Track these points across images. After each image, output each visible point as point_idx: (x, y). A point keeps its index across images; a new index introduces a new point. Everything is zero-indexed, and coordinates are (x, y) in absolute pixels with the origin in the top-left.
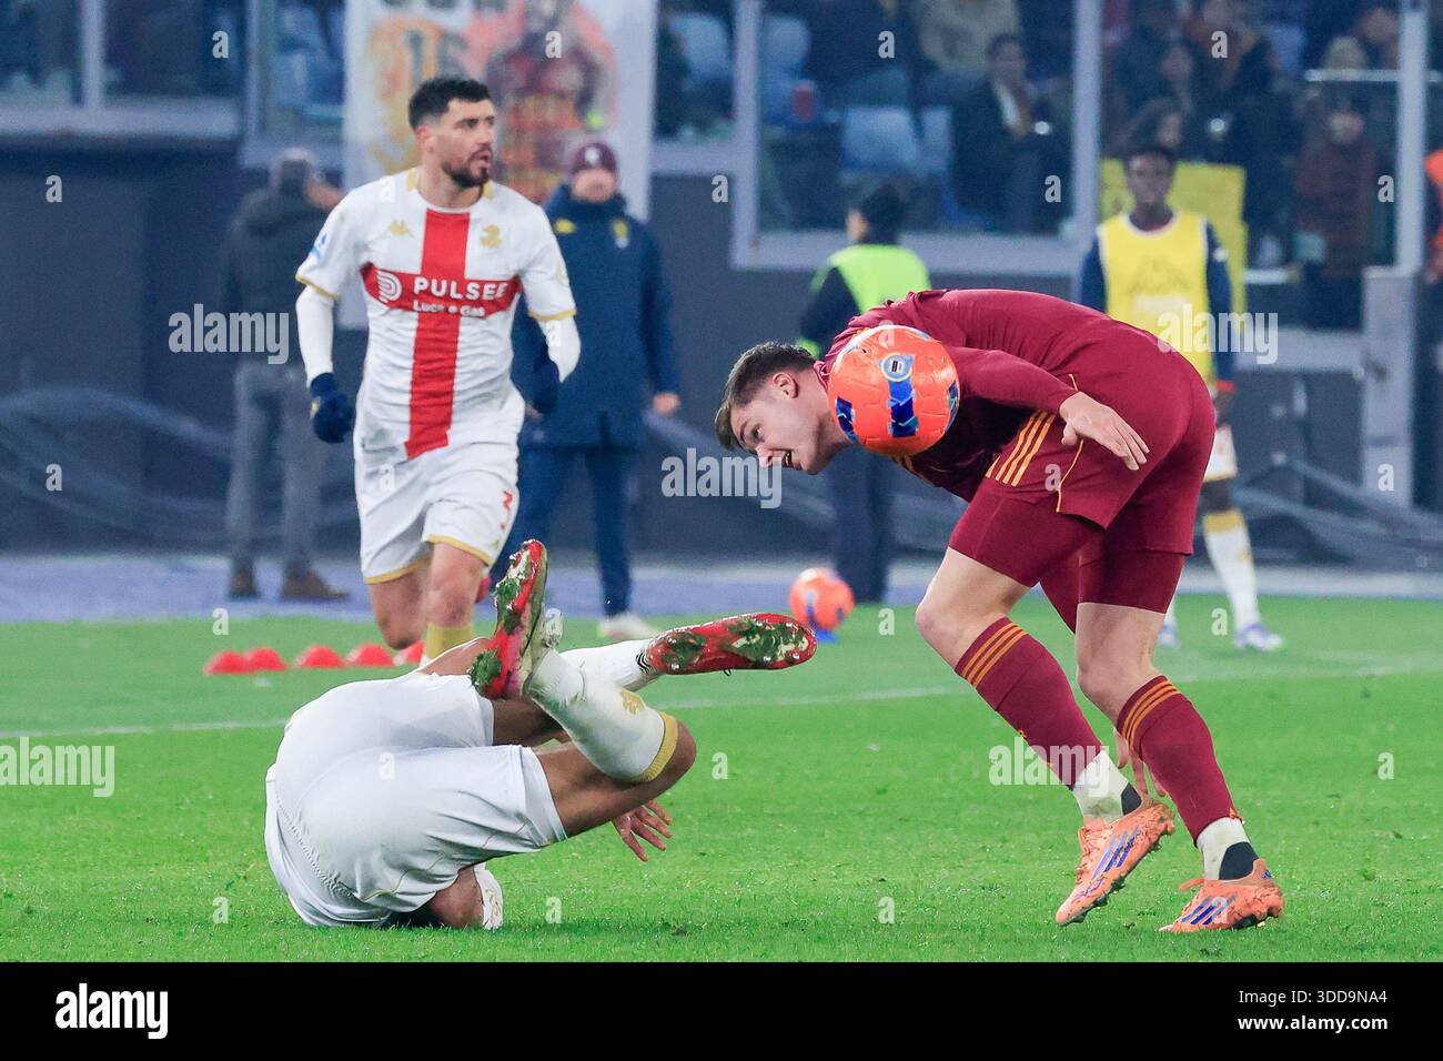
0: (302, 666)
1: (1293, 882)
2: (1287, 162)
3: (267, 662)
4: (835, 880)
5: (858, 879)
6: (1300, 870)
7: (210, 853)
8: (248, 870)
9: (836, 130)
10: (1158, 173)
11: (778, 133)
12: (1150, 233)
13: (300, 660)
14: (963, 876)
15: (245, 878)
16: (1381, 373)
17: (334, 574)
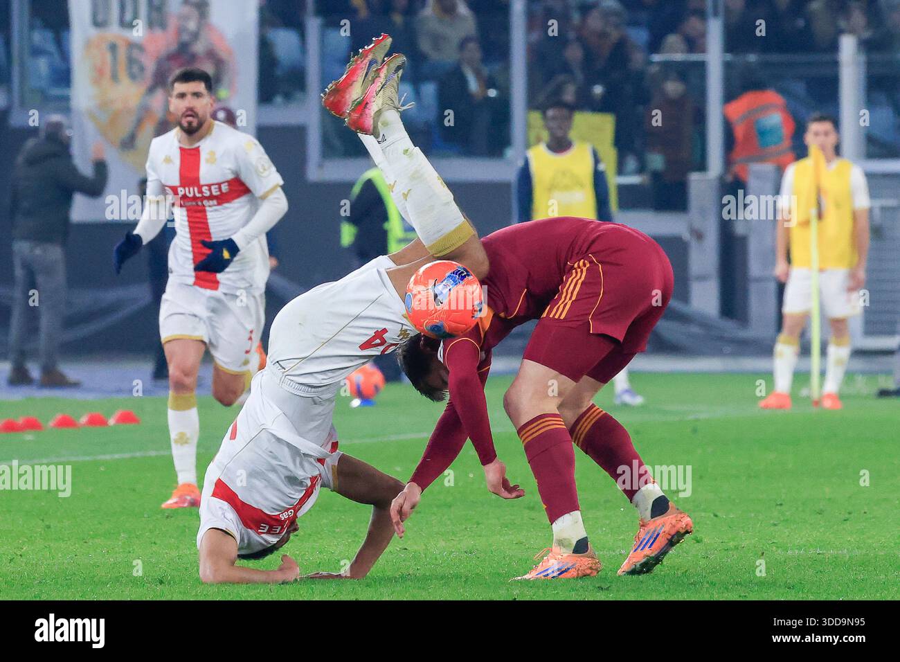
0: (53, 427)
3: (32, 425)
10: (563, 118)
12: (559, 154)
13: (51, 423)
14: (454, 545)
16: (699, 236)
17: (71, 371)
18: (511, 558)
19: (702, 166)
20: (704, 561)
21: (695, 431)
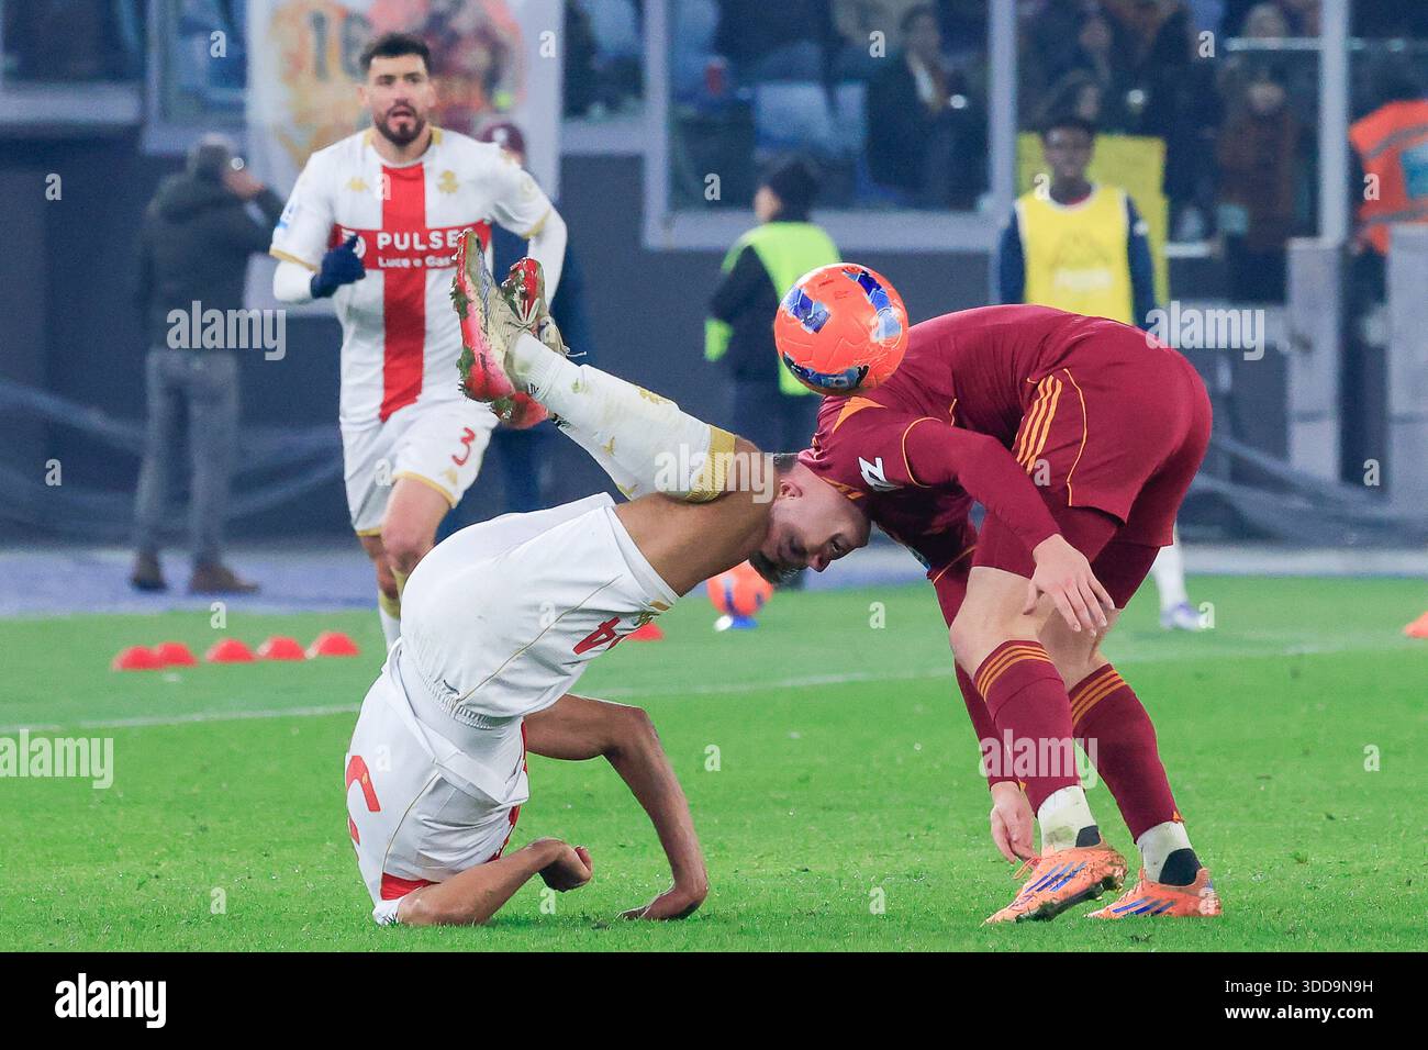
0: (213, 661)
1: (1225, 867)
2: (1209, 133)
3: (177, 657)
4: (758, 871)
5: (781, 869)
6: (1231, 854)
7: (120, 851)
8: (160, 869)
9: (748, 107)
10: (1076, 146)
11: (689, 111)
12: (1069, 207)
13: (209, 654)
14: (888, 865)
15: (157, 877)
16: (1306, 346)
17: (243, 565)
18: (984, 887)
19: (1311, 228)
20: (1311, 894)
21: (1295, 674)
